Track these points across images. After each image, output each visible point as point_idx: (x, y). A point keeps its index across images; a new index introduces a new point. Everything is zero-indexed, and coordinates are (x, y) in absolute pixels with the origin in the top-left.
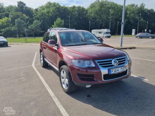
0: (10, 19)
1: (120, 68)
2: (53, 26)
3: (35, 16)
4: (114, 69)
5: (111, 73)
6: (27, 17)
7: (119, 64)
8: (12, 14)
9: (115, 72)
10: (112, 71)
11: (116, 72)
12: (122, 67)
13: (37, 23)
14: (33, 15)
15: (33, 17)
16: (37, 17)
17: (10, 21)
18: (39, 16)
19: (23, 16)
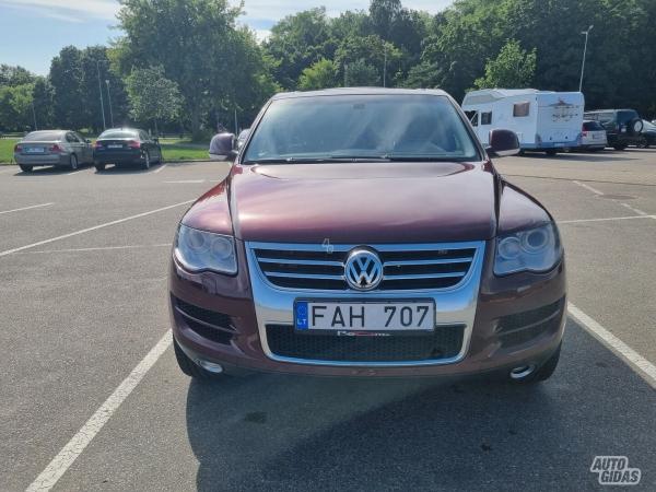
0: (336, 66)
1: (384, 305)
2: (478, 82)
3: (427, 43)
4: (332, 307)
5: (310, 327)
6: (396, 53)
7: (384, 285)
8: (345, 46)
9: (334, 322)
10: (314, 316)
11: (342, 322)
12: (399, 306)
13: (424, 74)
14: (422, 42)
15: (420, 51)
16: (437, 47)
17: (337, 72)
18: (446, 42)
19: (382, 48)
